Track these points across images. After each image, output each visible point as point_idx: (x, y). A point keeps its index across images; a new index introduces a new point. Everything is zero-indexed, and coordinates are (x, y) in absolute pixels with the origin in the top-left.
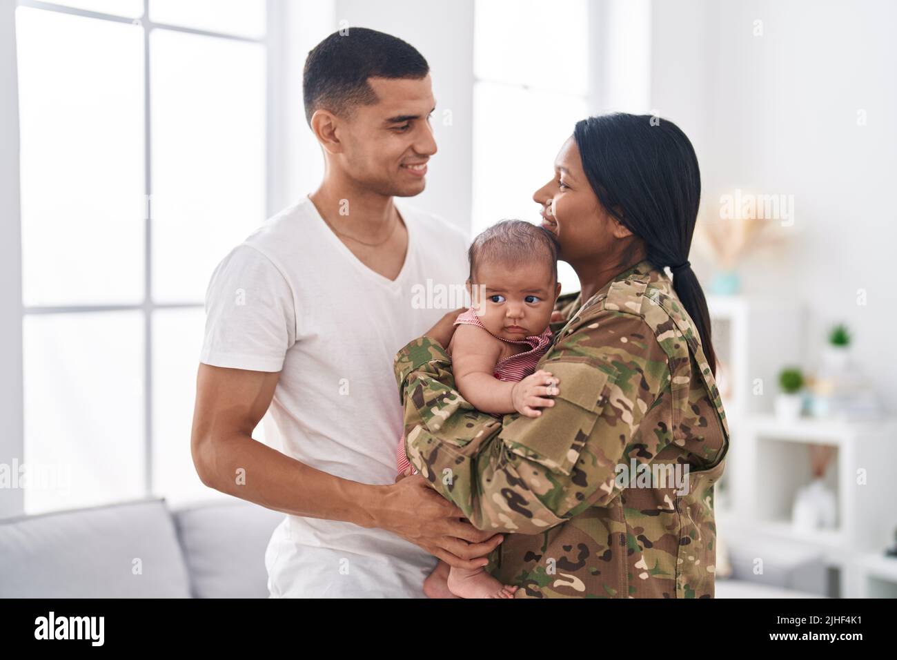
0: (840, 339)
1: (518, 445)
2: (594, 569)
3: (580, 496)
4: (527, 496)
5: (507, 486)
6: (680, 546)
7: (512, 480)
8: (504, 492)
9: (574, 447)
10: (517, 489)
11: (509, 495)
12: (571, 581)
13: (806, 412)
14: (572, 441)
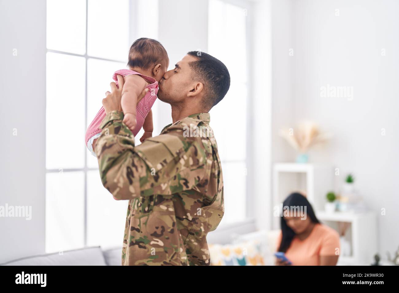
0: (350, 180)
1: (141, 152)
2: (167, 237)
3: (152, 185)
4: (136, 174)
5: (131, 166)
6: (189, 235)
7: (134, 165)
8: (128, 168)
9: (161, 164)
10: (134, 169)
11: (129, 170)
12: (158, 241)
13: (337, 210)
14: (161, 161)
